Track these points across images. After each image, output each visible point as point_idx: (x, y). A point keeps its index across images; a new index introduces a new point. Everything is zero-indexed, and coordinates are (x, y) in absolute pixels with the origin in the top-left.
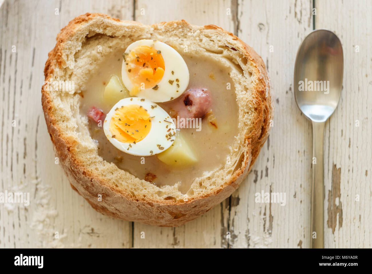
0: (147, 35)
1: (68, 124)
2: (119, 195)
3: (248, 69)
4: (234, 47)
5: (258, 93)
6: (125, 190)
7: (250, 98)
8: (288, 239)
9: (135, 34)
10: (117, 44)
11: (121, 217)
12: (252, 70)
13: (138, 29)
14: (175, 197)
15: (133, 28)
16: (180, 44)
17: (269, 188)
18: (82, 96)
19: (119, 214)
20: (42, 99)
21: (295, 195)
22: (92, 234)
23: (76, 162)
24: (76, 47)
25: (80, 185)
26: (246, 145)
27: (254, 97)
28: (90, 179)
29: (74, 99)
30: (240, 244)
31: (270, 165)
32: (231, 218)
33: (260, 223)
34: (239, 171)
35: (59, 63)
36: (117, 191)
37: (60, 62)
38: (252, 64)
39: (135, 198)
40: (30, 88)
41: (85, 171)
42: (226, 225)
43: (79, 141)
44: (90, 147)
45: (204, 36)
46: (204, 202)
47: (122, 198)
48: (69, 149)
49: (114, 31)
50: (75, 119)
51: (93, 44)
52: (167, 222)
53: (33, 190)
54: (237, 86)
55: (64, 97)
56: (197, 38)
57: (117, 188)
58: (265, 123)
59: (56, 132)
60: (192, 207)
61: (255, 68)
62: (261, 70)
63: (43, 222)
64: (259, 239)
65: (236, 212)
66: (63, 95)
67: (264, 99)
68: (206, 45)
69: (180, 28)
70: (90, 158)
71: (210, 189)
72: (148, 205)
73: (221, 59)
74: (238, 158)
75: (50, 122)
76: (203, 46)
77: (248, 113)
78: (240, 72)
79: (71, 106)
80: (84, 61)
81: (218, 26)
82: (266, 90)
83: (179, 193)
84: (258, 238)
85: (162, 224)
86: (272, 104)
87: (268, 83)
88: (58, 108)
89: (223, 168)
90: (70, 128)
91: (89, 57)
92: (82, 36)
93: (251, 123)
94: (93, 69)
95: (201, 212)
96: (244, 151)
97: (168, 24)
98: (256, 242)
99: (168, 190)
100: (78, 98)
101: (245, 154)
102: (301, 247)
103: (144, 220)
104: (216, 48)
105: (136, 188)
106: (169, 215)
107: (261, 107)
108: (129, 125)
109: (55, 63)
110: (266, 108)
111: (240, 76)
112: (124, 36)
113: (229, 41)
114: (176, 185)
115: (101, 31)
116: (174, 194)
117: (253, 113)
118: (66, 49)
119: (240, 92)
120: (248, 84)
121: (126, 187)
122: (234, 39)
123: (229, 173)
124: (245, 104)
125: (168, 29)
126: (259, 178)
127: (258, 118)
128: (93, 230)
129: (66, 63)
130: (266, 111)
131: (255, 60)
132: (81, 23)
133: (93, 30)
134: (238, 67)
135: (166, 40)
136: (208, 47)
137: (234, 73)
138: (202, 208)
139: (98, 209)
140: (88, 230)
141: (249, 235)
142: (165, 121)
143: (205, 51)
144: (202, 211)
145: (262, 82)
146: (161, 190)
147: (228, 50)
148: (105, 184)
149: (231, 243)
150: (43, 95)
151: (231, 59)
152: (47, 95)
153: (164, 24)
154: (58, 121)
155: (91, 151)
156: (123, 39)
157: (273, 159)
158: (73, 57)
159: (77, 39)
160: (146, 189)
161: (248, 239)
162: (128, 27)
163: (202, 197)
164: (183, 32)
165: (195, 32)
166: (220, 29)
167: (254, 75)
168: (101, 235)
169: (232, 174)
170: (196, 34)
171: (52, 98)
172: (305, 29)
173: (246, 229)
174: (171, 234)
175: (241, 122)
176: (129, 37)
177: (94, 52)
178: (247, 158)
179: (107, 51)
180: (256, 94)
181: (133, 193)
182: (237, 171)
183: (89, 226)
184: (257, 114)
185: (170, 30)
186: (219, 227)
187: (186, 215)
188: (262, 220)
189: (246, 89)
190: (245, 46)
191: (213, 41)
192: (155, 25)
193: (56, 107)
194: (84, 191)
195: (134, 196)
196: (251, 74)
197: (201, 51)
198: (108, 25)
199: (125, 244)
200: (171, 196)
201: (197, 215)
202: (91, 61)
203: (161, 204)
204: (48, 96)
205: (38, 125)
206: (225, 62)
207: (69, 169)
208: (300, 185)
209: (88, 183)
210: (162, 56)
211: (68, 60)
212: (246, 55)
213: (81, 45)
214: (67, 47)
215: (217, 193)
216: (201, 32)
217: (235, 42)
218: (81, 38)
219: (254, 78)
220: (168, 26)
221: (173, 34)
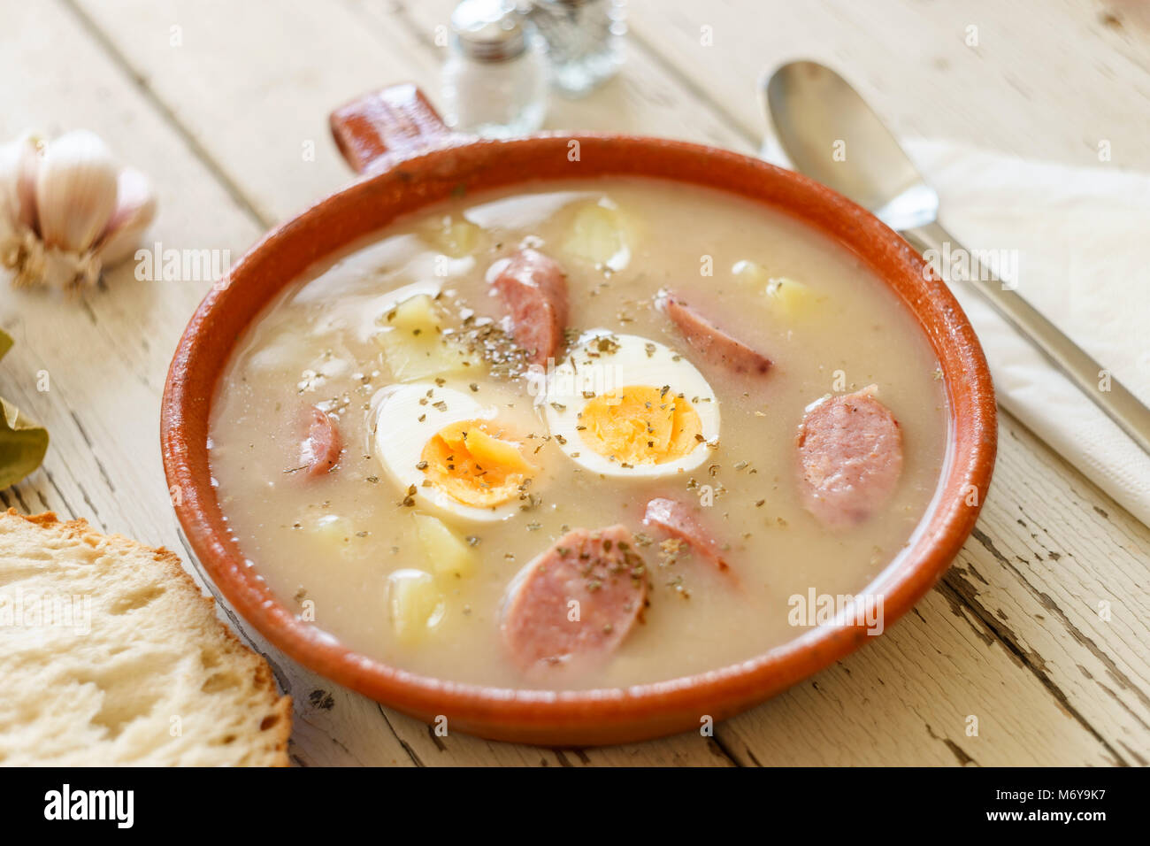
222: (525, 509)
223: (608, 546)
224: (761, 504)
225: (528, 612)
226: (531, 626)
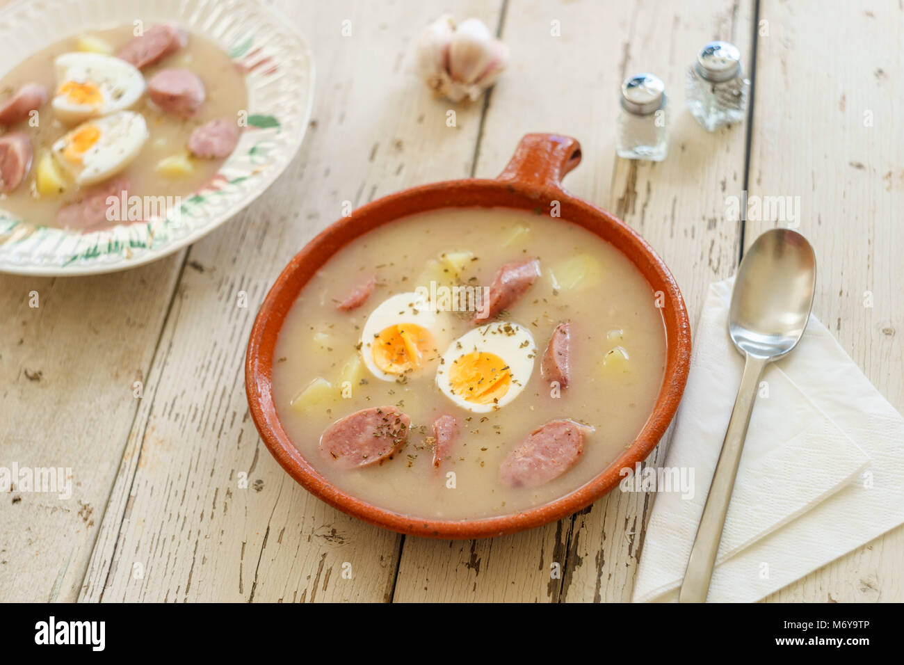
22: (331, 539)
32: (575, 532)
33: (624, 541)
42: (564, 541)
65: (583, 523)
128: (334, 531)
140: (326, 531)
141: (603, 559)
168: (345, 541)
173: (598, 549)
183: (329, 527)
188: (628, 537)
199: (385, 559)
222: (398, 381)
223: (398, 421)
224: (484, 450)
225: (343, 428)
226: (339, 434)
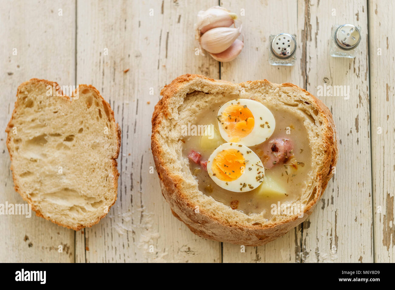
0: (236, 92)
1: (174, 165)
2: (216, 222)
3: (319, 119)
4: (307, 101)
5: (327, 139)
6: (221, 218)
7: (321, 143)
8: (351, 256)
9: (227, 92)
10: (212, 99)
11: (216, 239)
12: (322, 120)
13: (229, 87)
14: (261, 223)
15: (225, 86)
16: (263, 99)
17: (335, 213)
18: (184, 142)
19: (215, 237)
20: (152, 145)
21: (356, 219)
22: (188, 252)
23: (181, 196)
24: (179, 102)
25: (184, 214)
26: (318, 180)
27: (324, 141)
28: (193, 210)
29: (178, 144)
30: (311, 259)
31: (335, 195)
32: (304, 239)
33: (327, 242)
34: (312, 202)
35: (165, 115)
36: (214, 219)
37: (167, 114)
38: (322, 115)
39: (229, 224)
40: (135, 132)
41: (189, 203)
42: (299, 244)
43: (184, 179)
44: (192, 184)
45: (282, 93)
46: (284, 226)
47: (219, 224)
48: (175, 186)
49: (210, 89)
50: (180, 161)
51: (192, 100)
52: (253, 243)
53: (140, 216)
54: (310, 132)
55: (170, 144)
56: (277, 94)
57: (215, 217)
58: (333, 162)
59: (164, 172)
60: (274, 230)
61: (324, 118)
62: (329, 120)
63: (148, 242)
64: (327, 256)
65: (307, 234)
66: (169, 141)
67: (332, 143)
68: (284, 100)
69: (263, 86)
70: (193, 193)
71: (289, 216)
72: (239, 229)
73: (297, 111)
74: (311, 191)
75: (160, 164)
76: (282, 100)
77: (319, 154)
78: (312, 121)
79: (176, 150)
80: (185, 114)
81: (294, 84)
82: (333, 135)
83: (265, 220)
84: (326, 254)
85: (249, 244)
86: (338, 146)
87: (335, 130)
88: (166, 152)
89: (299, 199)
90: (176, 168)
91: (190, 110)
92: (184, 93)
93: (322, 163)
94: (193, 120)
95: (281, 235)
96: (316, 185)
97: (253, 83)
98: (324, 258)
99: (255, 217)
100: (181, 144)
101: (317, 188)
102: (361, 261)
103: (235, 241)
104: (293, 102)
105: (230, 216)
106: (255, 237)
107: (330, 150)
108: (227, 167)
109: (162, 115)
110: (333, 150)
111: (312, 125)
112: (217, 93)
113: (303, 97)
114: (262, 214)
115: (199, 89)
116: (260, 220)
117: (323, 155)
118: (172, 104)
119: (313, 138)
120: (319, 131)
121: (222, 216)
122: (306, 95)
123: (304, 204)
124: (317, 148)
125: (253, 87)
126: (326, 205)
127: (328, 158)
128: (189, 248)
129: (171, 115)
130: (334, 153)
131: (324, 112)
132: (183, 83)
133: (193, 88)
134: (311, 117)
135: (252, 96)
136: (286, 101)
137: (307, 122)
138: (283, 231)
139: (197, 233)
140: (185, 249)
141: (319, 252)
142: (256, 164)
143: (283, 105)
144: (282, 233)
145: (330, 129)
146: (249, 217)
147: (303, 103)
148: (205, 214)
149: (303, 259)
150: (153, 142)
151: (304, 111)
152: (156, 142)
153: (250, 83)
154: (166, 163)
155: (193, 187)
156: (217, 96)
157: (337, 189)
158: (177, 110)
159: (180, 96)
160: (237, 217)
161: (318, 255)
162: (221, 86)
163: (283, 223)
164: (265, 89)
165: (275, 89)
166: (295, 87)
167: (324, 124)
168: (196, 253)
169: (307, 204)
170: (276, 91)
171: (161, 144)
172: (363, 82)
173: (316, 247)
174: (254, 251)
175: (314, 162)
176: (221, 94)
177: (194, 107)
178: (319, 191)
179: (203, 105)
180: (326, 139)
181: (227, 220)
182: (311, 201)
183: (186, 246)
184: (326, 155)
185: (255, 88)
186: (294, 246)
187: (269, 237)
188: (329, 239)
189: (318, 135)
190: (316, 100)
191: (290, 96)
192: (243, 84)
193: (165, 151)
194: (187, 218)
195: (228, 222)
196: (321, 123)
197: (280, 104)
198: (205, 84)
199: (216, 261)
200: (258, 222)
201: (277, 237)
202: (191, 113)
203: (250, 229)
204: (158, 143)
205: (142, 163)
206: (301, 113)
207: (176, 201)
208: (360, 211)
209: (191, 213)
210: (248, 109)
211: (173, 112)
212: (317, 108)
213: (183, 101)
214: (172, 102)
215: (295, 219)
216: (280, 89)
217: (308, 97)
218: (183, 94)
219: (324, 126)
220: (253, 85)
221: (257, 91)
